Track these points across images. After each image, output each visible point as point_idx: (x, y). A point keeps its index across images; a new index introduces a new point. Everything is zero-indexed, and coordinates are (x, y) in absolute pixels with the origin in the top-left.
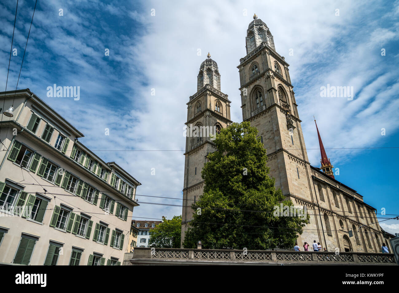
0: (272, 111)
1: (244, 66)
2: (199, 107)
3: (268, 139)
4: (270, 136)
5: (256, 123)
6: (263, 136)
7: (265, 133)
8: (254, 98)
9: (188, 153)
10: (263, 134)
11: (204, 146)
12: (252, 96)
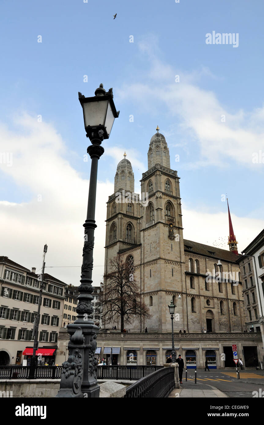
0: (157, 227)
1: (144, 181)
2: (115, 208)
3: (154, 248)
4: (155, 246)
5: (148, 233)
6: (151, 244)
7: (153, 243)
8: (149, 211)
9: (107, 247)
10: (151, 243)
11: (117, 243)
12: (148, 209)
